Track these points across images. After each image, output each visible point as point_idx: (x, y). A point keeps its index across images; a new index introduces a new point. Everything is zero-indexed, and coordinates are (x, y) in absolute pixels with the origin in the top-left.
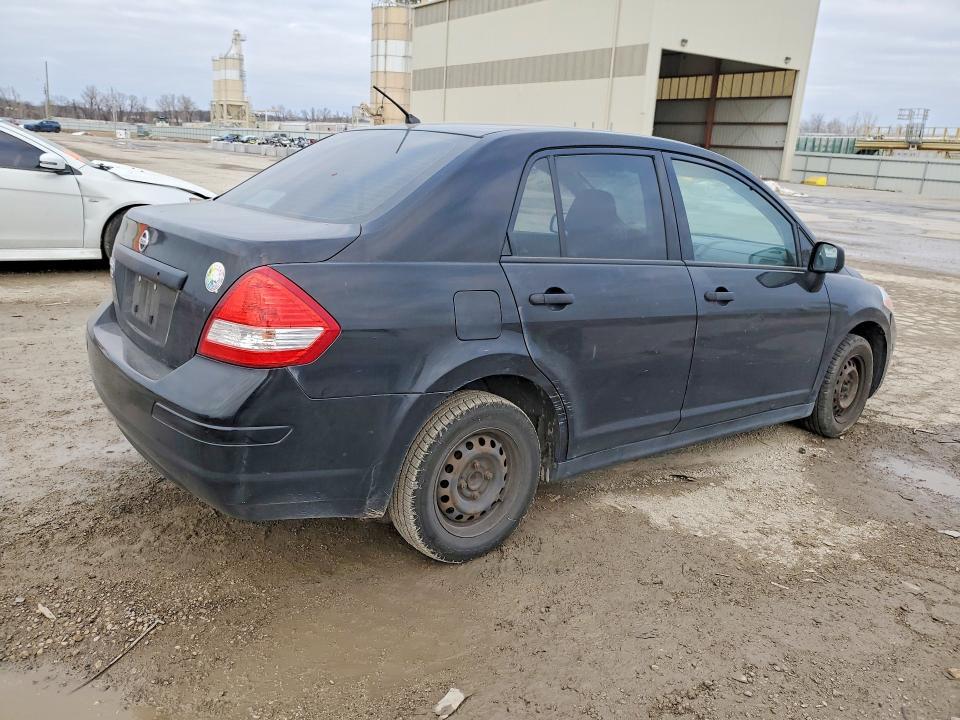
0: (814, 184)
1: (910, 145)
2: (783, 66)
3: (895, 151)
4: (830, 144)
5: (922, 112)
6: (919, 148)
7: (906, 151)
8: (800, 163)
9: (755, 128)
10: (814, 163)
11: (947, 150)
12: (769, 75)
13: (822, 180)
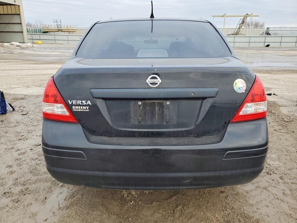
0: (37, 43)
1: (59, 30)
2: (14, 3)
3: (55, 32)
4: (33, 30)
5: (59, 21)
6: (62, 31)
7: (58, 32)
8: (30, 36)
9: (9, 25)
10: (35, 37)
11: (69, 32)
12: (9, 6)
13: (40, 42)
